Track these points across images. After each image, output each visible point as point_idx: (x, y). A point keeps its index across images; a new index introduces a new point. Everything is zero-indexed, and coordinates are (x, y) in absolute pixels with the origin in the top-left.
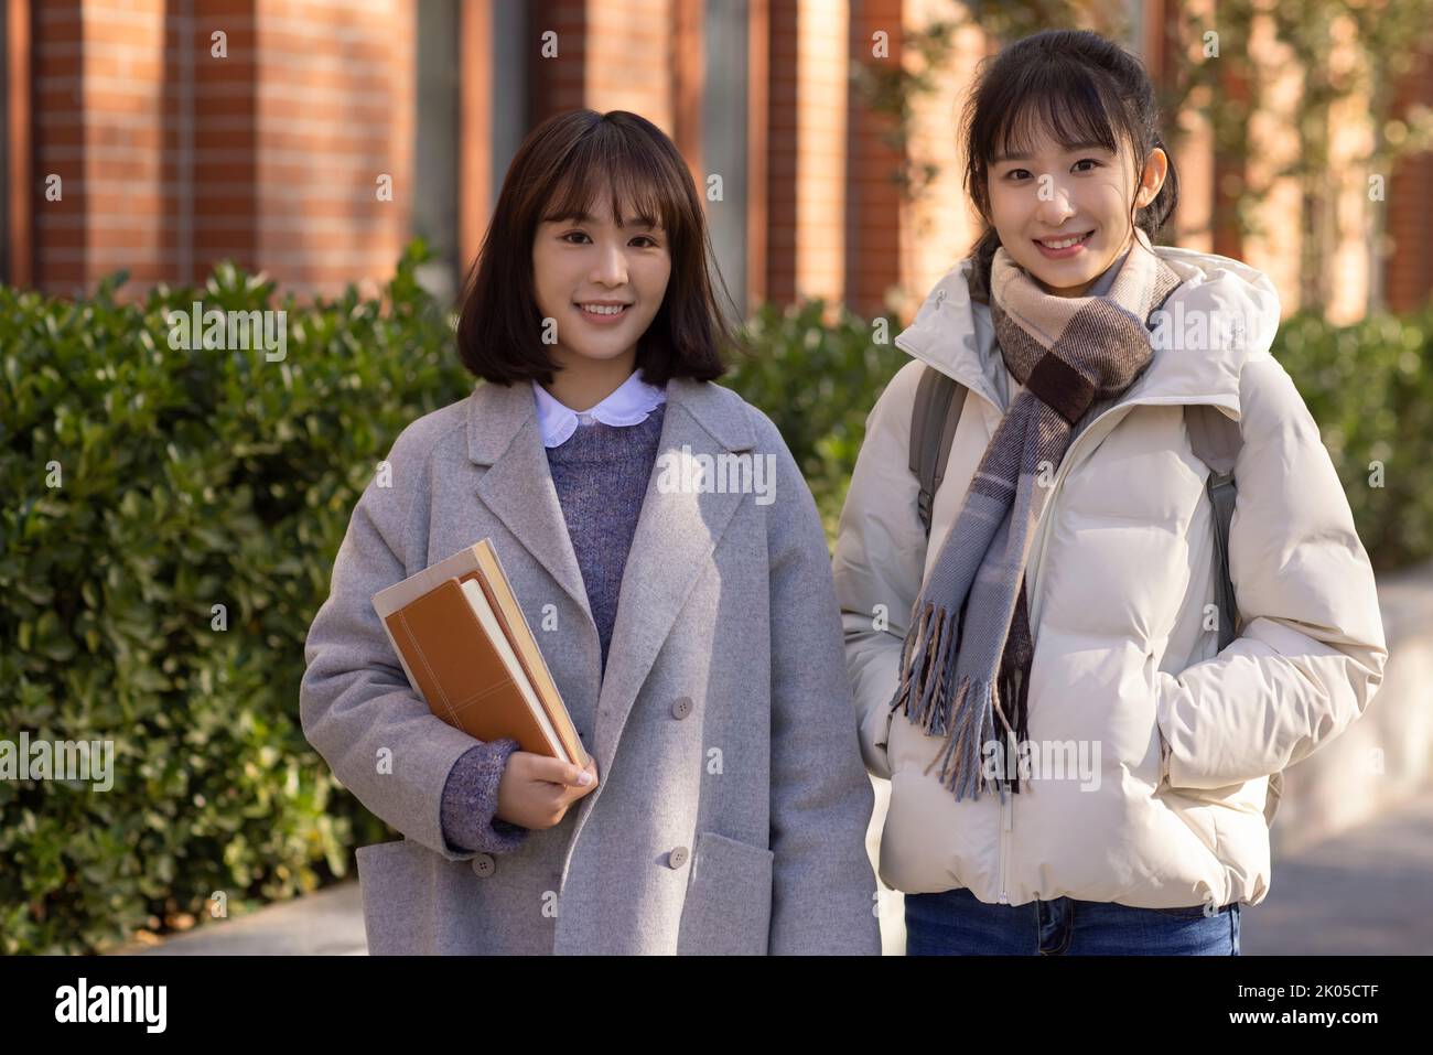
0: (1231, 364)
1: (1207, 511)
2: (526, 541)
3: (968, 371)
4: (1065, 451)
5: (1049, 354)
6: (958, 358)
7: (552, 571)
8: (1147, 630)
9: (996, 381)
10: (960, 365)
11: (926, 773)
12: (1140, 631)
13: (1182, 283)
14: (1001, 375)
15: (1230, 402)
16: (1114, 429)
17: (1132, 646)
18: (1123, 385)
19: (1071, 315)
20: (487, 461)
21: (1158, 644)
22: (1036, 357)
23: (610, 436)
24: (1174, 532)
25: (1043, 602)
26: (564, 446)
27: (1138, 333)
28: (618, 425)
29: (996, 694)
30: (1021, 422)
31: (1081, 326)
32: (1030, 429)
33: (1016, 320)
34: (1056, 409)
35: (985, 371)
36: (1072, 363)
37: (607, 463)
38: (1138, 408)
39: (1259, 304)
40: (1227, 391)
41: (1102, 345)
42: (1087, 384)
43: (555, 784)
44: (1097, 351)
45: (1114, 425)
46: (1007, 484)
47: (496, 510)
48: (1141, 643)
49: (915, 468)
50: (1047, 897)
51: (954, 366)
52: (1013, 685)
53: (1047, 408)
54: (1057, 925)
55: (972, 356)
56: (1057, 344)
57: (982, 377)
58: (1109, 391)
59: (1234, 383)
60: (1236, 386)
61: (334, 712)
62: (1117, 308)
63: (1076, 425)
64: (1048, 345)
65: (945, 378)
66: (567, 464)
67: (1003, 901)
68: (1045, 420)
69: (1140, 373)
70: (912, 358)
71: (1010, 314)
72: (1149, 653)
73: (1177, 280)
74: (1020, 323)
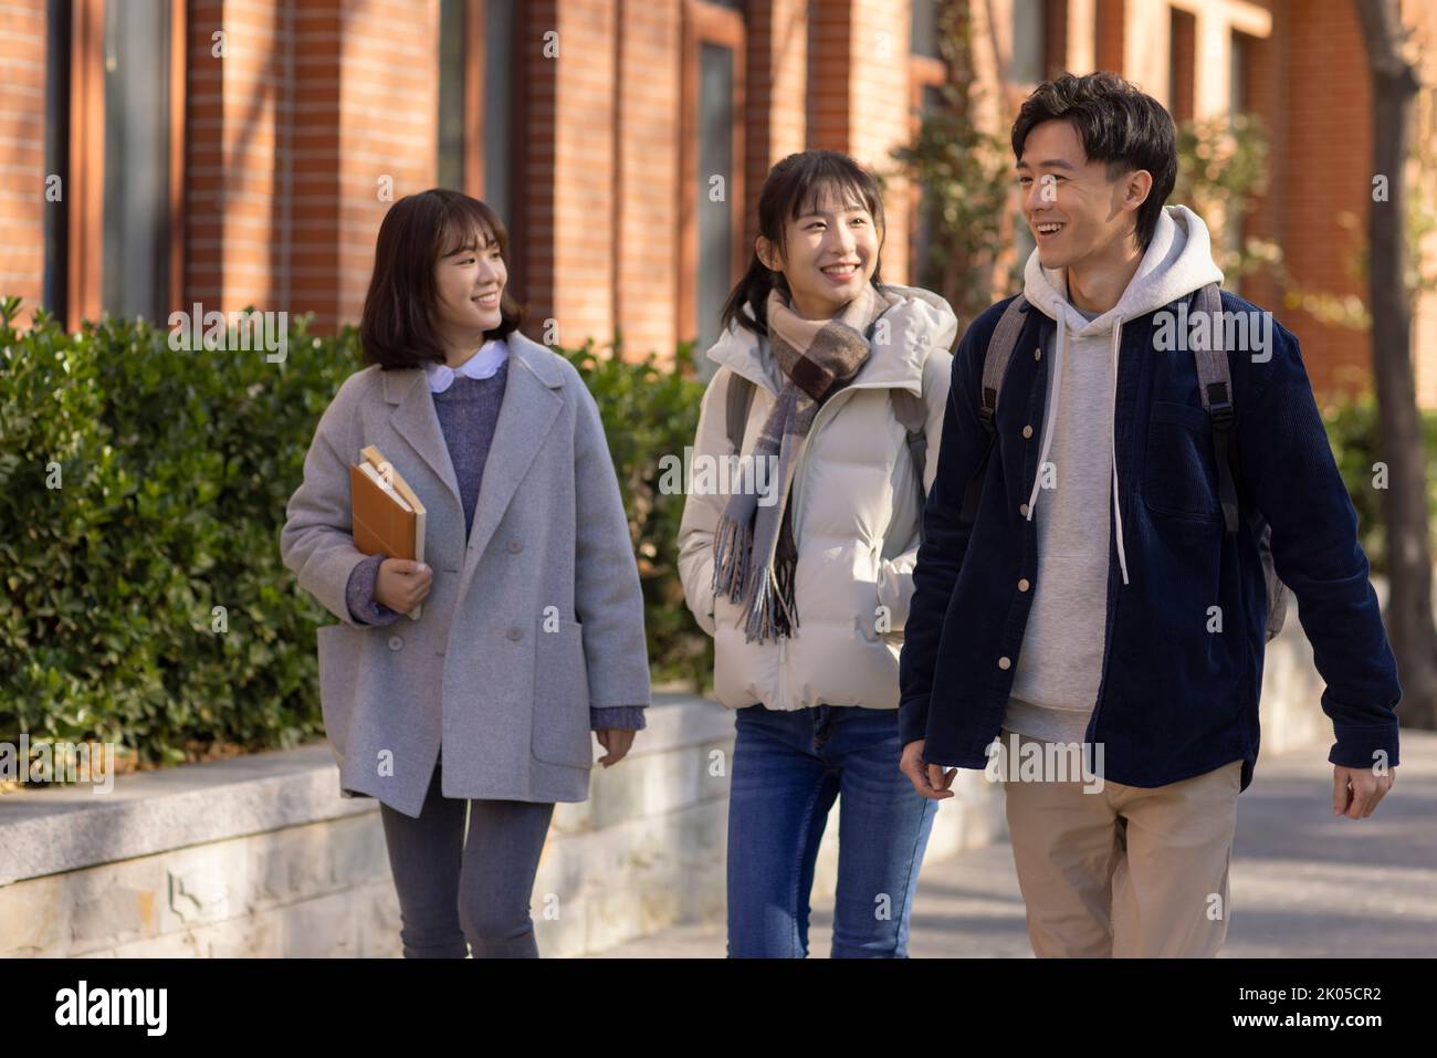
0: (916, 361)
1: (906, 455)
2: (421, 453)
3: (754, 373)
4: (813, 418)
5: (803, 357)
6: (746, 364)
7: (438, 472)
8: (870, 532)
9: (773, 377)
10: (748, 367)
11: (736, 627)
12: (864, 533)
13: (890, 307)
14: (777, 372)
15: (915, 386)
16: (845, 404)
17: (860, 544)
18: (852, 375)
19: (816, 332)
20: (396, 402)
21: (878, 543)
22: (795, 359)
23: (474, 383)
24: (885, 470)
25: (803, 518)
26: (446, 392)
27: (859, 342)
28: (479, 378)
29: (774, 575)
30: (786, 401)
31: (823, 338)
32: (791, 405)
33: (782, 336)
34: (808, 392)
35: (765, 371)
36: (818, 363)
37: (473, 401)
38: (858, 390)
39: (937, 321)
40: (913, 378)
41: (836, 350)
42: (829, 376)
43: (406, 574)
44: (833, 354)
45: (845, 400)
46: (776, 441)
47: (402, 433)
48: (866, 542)
49: (730, 436)
50: (813, 705)
51: (744, 368)
52: (786, 570)
53: (802, 391)
54: (825, 720)
55: (756, 362)
56: (808, 351)
57: (763, 375)
58: (843, 378)
59: (919, 374)
60: (920, 376)
61: (296, 548)
62: (846, 326)
63: (820, 402)
64: (802, 351)
65: (744, 379)
66: (448, 402)
67: (782, 708)
68: (800, 400)
69: (862, 366)
70: (720, 365)
71: (778, 333)
72: (872, 547)
73: (887, 305)
74: (785, 338)
